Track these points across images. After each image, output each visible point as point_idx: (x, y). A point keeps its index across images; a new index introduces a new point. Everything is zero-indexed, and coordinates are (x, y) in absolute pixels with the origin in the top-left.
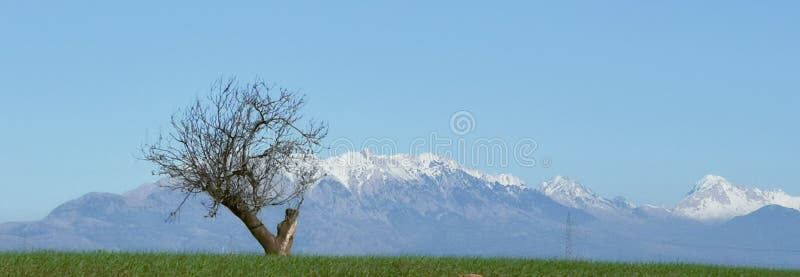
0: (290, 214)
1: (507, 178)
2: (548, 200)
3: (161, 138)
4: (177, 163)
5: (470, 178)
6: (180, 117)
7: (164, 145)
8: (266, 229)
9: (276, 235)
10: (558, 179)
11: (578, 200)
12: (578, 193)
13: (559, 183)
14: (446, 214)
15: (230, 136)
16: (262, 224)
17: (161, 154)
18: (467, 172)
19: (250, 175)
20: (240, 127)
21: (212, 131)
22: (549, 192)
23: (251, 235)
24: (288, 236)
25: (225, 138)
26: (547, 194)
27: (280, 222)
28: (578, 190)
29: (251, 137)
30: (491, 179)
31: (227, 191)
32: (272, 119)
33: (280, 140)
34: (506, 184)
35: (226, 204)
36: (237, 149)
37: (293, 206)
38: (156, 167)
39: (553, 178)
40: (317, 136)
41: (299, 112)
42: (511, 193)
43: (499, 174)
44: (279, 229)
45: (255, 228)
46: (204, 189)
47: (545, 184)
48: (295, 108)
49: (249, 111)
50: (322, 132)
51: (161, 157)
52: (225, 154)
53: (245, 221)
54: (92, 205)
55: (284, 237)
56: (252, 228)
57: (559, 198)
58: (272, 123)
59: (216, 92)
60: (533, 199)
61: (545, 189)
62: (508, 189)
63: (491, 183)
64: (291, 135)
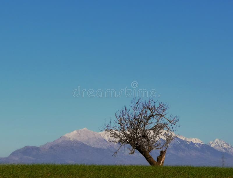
0: (162, 153)
1: (195, 140)
2: (212, 149)
3: (111, 122)
4: (117, 132)
5: (180, 140)
6: (119, 114)
7: (112, 125)
8: (153, 159)
9: (157, 161)
10: (216, 140)
11: (225, 149)
12: (225, 146)
13: (217, 142)
14: (170, 154)
15: (138, 122)
16: (151, 157)
17: (111, 128)
18: (179, 137)
19: (147, 137)
20: (143, 117)
21: (131, 119)
22: (213, 145)
23: (147, 161)
24: (162, 162)
25: (136, 122)
26: (212, 146)
27: (158, 156)
28: (225, 144)
29: (147, 121)
30: (189, 140)
31: (137, 144)
32: (156, 115)
33: (158, 123)
34: (195, 142)
35: (137, 149)
36: (142, 126)
37: (164, 150)
38: (109, 134)
39: (214, 140)
40: (175, 121)
41: (166, 112)
42: (197, 146)
43: (192, 138)
44: (158, 159)
45: (148, 158)
46: (128, 143)
47: (211, 142)
48: (164, 110)
49: (146, 112)
50: (177, 120)
51: (111, 130)
52: (137, 129)
53: (145, 155)
54: (27, 150)
55: (160, 162)
56: (147, 159)
57: (217, 148)
58: (156, 116)
59: (133, 103)
60: (206, 148)
61: (211, 144)
62: (196, 144)
63: (189, 142)
64: (163, 121)
